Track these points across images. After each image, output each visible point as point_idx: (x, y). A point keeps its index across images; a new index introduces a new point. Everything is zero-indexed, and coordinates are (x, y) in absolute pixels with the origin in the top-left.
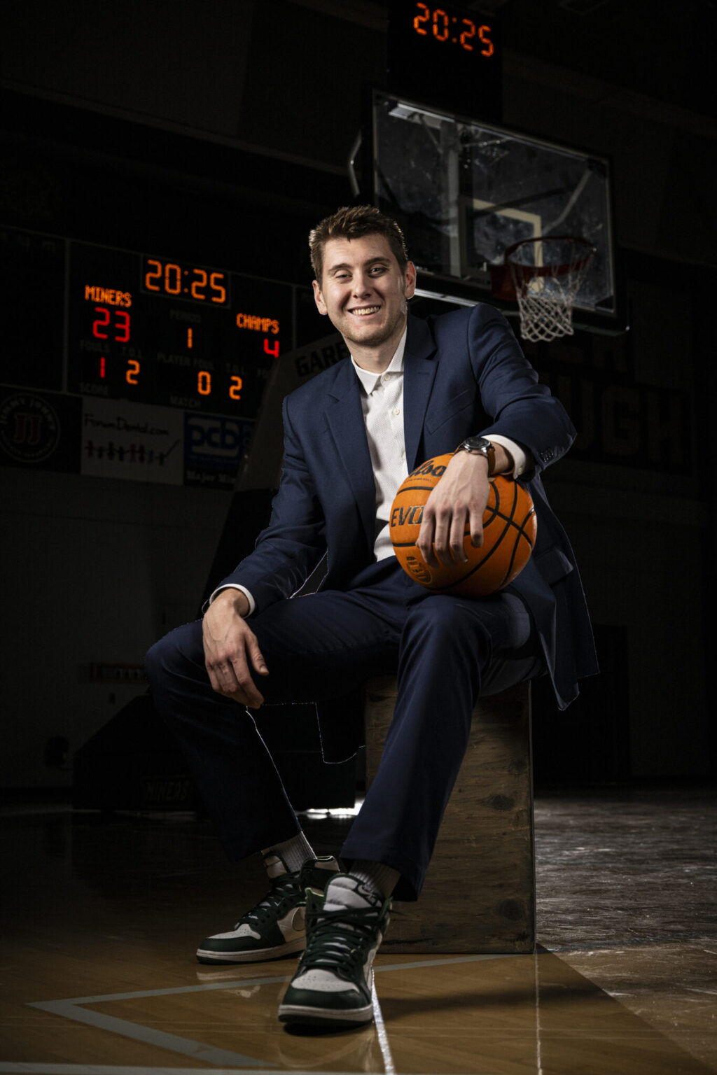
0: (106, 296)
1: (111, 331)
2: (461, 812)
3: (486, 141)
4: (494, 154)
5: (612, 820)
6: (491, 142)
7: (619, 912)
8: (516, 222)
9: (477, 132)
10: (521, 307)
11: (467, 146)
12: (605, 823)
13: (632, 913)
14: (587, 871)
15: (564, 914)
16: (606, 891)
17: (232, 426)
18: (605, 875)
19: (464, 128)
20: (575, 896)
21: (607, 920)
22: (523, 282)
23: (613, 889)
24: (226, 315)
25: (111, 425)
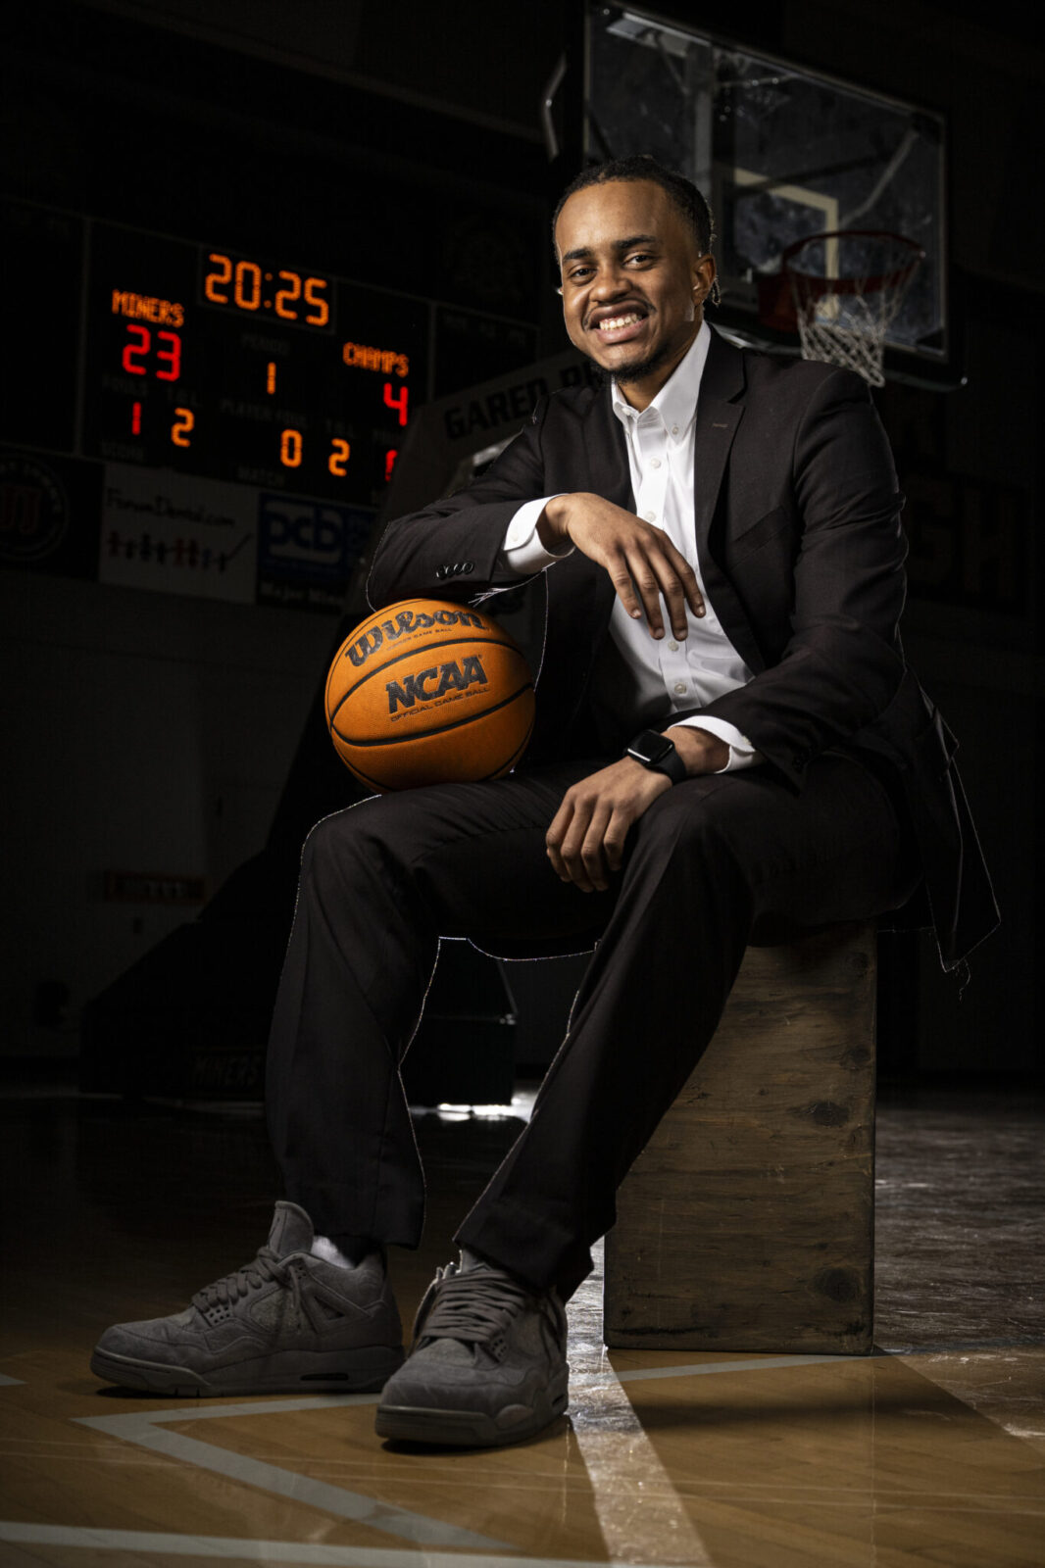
0: (145, 308)
1: (151, 362)
2: (762, 1126)
3: (757, 78)
4: (767, 101)
5: (910, 1137)
6: (765, 80)
7: (982, 1289)
8: (800, 208)
9: (742, 62)
10: (804, 339)
11: (727, 85)
12: (901, 1142)
13: (1002, 1292)
14: (904, 1220)
15: (896, 1290)
16: (948, 1253)
17: (331, 516)
18: (934, 1227)
19: (723, 57)
20: (902, 1260)
21: (970, 1303)
22: (810, 301)
23: (957, 1251)
24: (328, 343)
25: (147, 508)
